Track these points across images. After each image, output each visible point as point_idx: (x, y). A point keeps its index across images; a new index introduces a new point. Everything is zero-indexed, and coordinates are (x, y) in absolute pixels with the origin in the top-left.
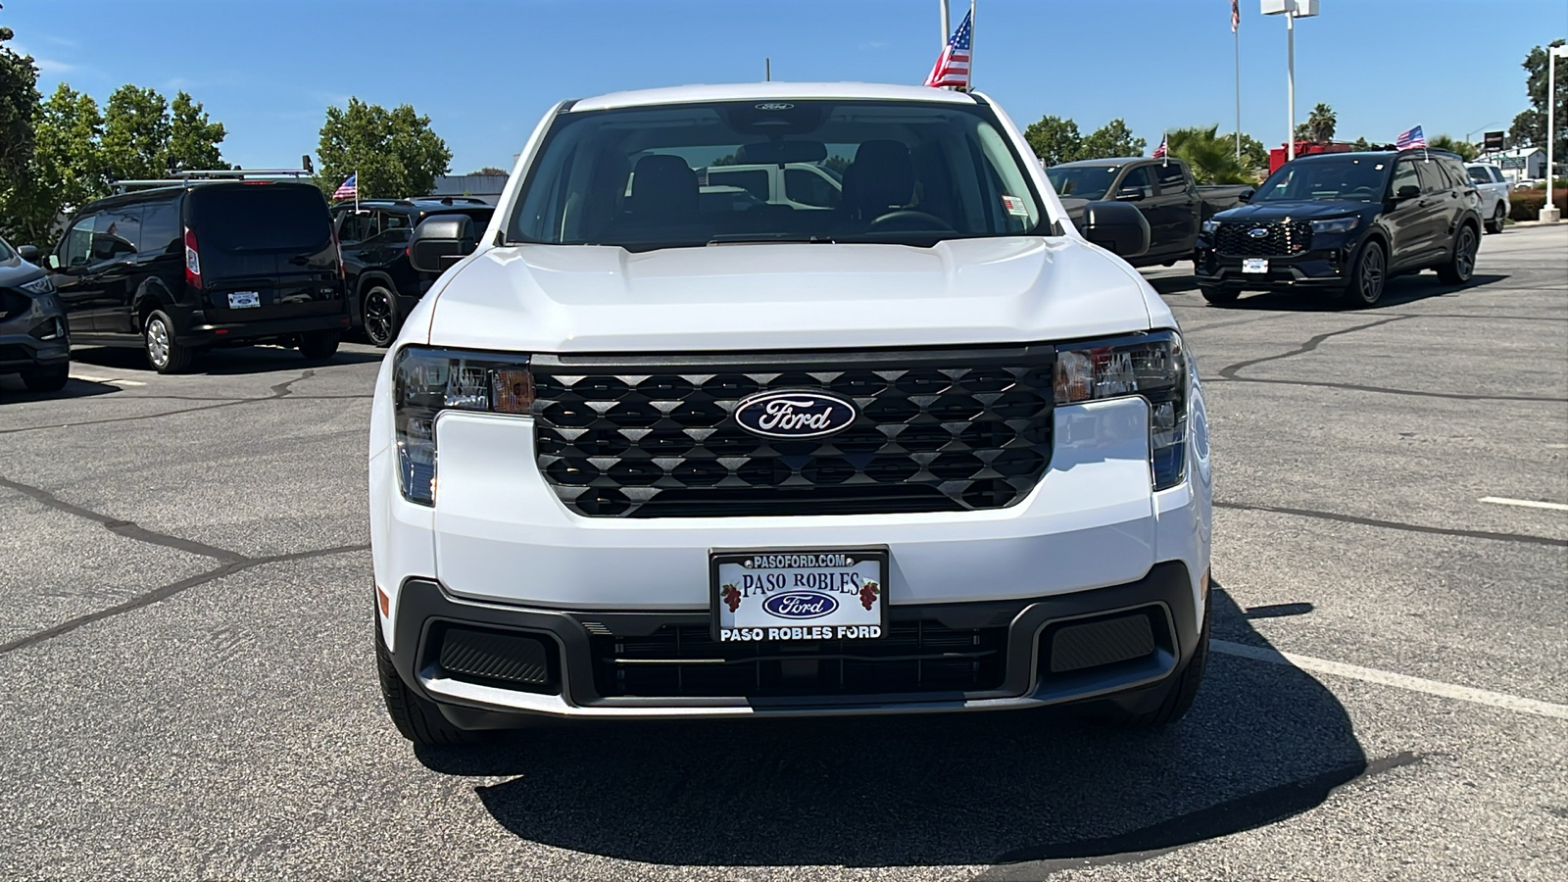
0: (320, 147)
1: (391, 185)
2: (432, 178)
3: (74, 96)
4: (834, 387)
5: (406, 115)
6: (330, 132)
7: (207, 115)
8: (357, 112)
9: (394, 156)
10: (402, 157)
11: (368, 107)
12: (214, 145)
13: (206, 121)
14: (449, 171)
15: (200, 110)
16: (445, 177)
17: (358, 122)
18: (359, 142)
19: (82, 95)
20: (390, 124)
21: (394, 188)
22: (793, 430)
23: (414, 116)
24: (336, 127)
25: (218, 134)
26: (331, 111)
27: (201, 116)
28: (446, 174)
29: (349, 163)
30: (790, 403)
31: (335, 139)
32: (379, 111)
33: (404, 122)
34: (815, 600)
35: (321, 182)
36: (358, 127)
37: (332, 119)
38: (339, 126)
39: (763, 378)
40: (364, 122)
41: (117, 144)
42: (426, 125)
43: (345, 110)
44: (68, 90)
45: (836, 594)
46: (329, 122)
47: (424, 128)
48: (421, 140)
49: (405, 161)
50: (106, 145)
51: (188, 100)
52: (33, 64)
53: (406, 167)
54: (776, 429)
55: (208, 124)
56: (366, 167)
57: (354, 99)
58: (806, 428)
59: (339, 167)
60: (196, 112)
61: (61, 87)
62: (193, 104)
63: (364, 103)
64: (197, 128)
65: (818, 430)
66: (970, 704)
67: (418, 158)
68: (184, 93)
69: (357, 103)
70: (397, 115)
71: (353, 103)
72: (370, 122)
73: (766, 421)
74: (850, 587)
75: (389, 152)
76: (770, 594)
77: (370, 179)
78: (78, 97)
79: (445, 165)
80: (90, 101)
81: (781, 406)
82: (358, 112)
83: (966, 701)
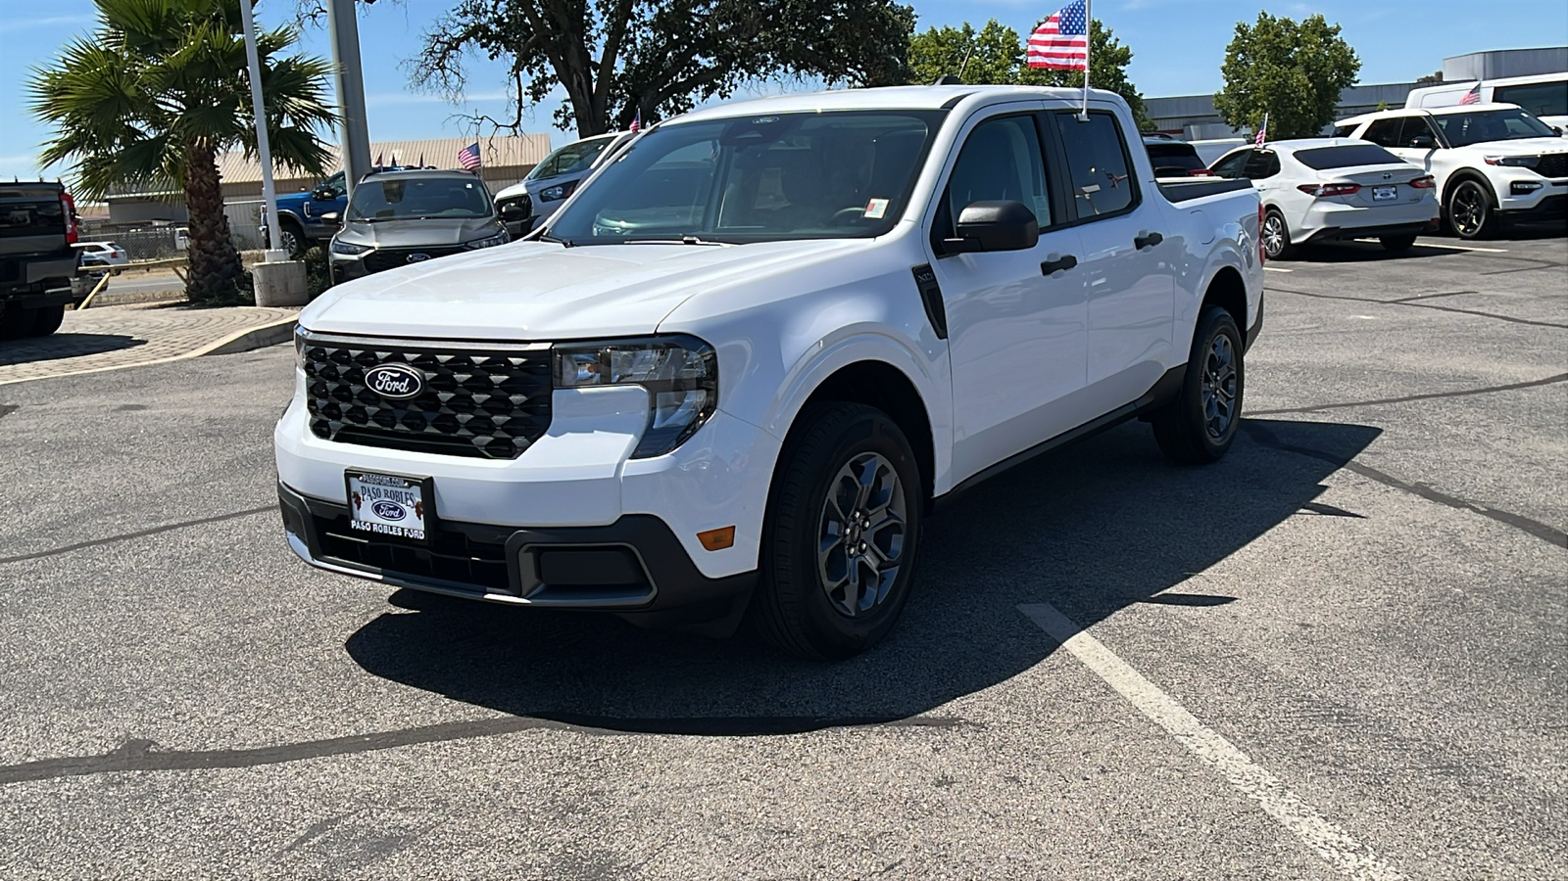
0: (1225, 64)
1: (1293, 99)
2: (1337, 91)
3: (1001, 30)
4: (414, 364)
5: (1317, 25)
6: (1237, 48)
7: (1117, 40)
8: (1265, 25)
9: (1298, 69)
10: (1308, 69)
11: (1277, 20)
12: (1121, 68)
13: (1116, 46)
14: (1357, 82)
15: (1110, 36)
16: (1353, 88)
17: (1265, 37)
18: (1263, 57)
19: (1007, 28)
20: (1299, 35)
21: (1295, 103)
22: (391, 392)
23: (1325, 25)
24: (1243, 43)
25: (1124, 58)
26: (1239, 26)
27: (1111, 41)
28: (1353, 85)
29: (1253, 79)
30: (389, 373)
31: (1241, 55)
32: (1287, 23)
33: (1314, 33)
34: (395, 509)
35: (1223, 99)
36: (1264, 41)
37: (1239, 35)
38: (1247, 41)
39: (381, 355)
40: (1271, 37)
41: (1032, 74)
42: (1336, 34)
43: (1253, 25)
44: (996, 25)
45: (404, 506)
46: (1237, 37)
47: (1334, 37)
48: (1330, 50)
49: (1311, 74)
50: (1023, 75)
51: (1100, 26)
52: (913, 13)
53: (1311, 79)
54: (384, 390)
55: (1118, 48)
56: (1268, 82)
57: (1263, 13)
58: (397, 392)
59: (1241, 83)
60: (1106, 37)
61: (990, 23)
62: (1103, 30)
63: (1272, 16)
64: (1105, 53)
65: (403, 393)
66: (489, 596)
67: (1324, 69)
68: (1096, 21)
69: (1266, 16)
70: (1307, 26)
71: (1262, 17)
72: (1278, 35)
73: (380, 384)
74: (409, 502)
75: (1295, 64)
76: (375, 501)
77: (1272, 95)
78: (1004, 31)
79: (1353, 75)
80: (1014, 34)
81: (385, 375)
82: (1267, 26)
83: (487, 593)
